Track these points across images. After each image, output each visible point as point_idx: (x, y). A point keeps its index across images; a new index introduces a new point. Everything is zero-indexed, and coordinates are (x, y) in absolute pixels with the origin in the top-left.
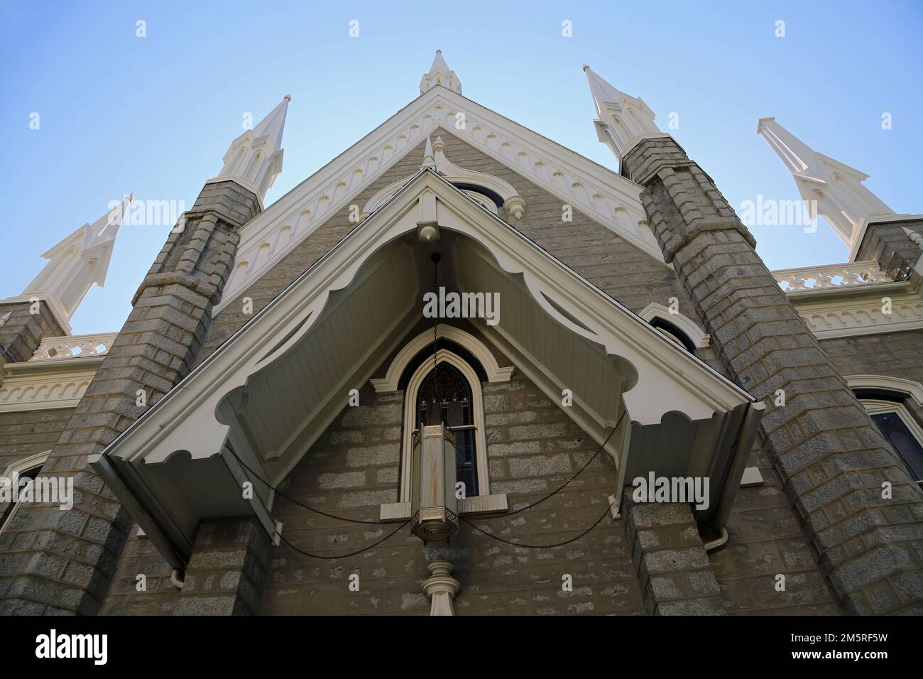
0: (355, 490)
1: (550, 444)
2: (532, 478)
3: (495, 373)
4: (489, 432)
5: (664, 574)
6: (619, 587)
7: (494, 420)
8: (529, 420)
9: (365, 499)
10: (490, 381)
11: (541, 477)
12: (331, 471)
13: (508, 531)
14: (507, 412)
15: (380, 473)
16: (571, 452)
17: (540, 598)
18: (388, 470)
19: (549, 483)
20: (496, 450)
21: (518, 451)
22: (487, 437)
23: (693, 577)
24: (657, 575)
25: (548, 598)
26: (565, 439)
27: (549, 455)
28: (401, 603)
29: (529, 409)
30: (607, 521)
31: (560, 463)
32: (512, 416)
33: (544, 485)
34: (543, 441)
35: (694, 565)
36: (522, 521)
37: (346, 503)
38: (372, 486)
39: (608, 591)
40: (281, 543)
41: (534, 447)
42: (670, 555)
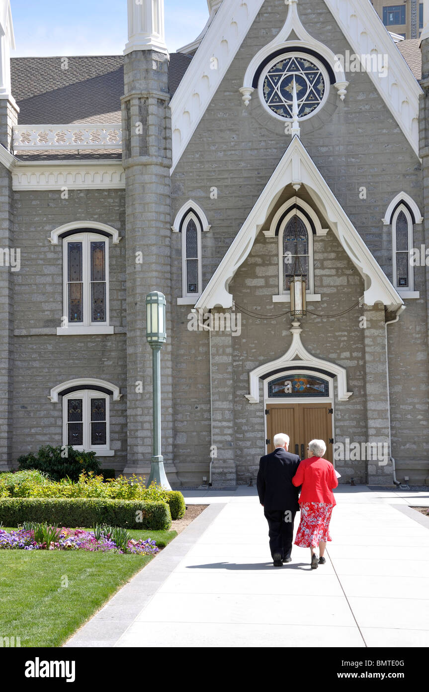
0: (261, 287)
1: (340, 271)
2: (331, 286)
3: (321, 232)
4: (315, 262)
5: (370, 337)
6: (356, 333)
7: (319, 256)
8: (333, 257)
9: (266, 292)
10: (317, 235)
11: (334, 286)
12: (250, 278)
13: (320, 309)
14: (323, 252)
15: (271, 279)
16: (348, 275)
17: (329, 335)
18: (274, 279)
19: (338, 289)
20: (318, 272)
21: (327, 273)
22: (314, 265)
23: (379, 339)
24: (367, 337)
25: (332, 335)
26: (346, 268)
27: (339, 276)
28: (282, 333)
29: (334, 252)
30: (357, 307)
31: (341, 281)
32: (326, 255)
33: (336, 290)
34: (337, 269)
35: (380, 335)
36: (326, 305)
37: (259, 293)
38: (267, 285)
39: (353, 334)
40: (235, 309)
41: (333, 272)
42: (373, 331)
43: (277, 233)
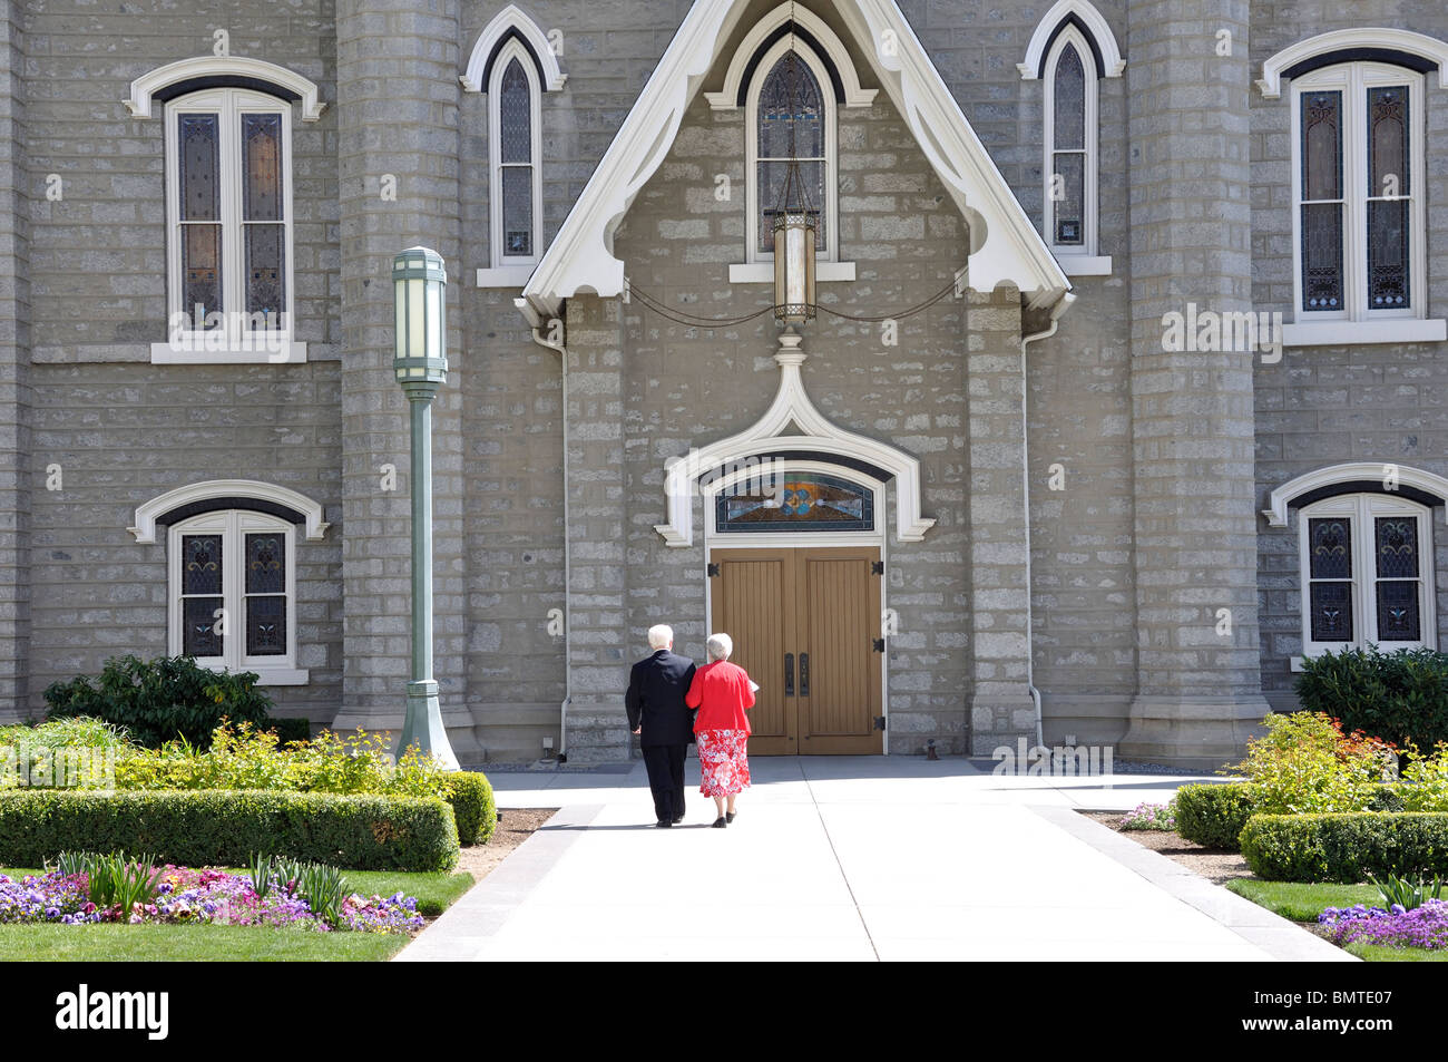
0: (699, 242)
1: (906, 201)
2: (883, 242)
3: (858, 97)
4: (842, 178)
5: (981, 376)
6: (947, 365)
7: (851, 162)
8: (888, 165)
9: (713, 255)
10: (848, 105)
11: (891, 242)
12: (671, 217)
13: (854, 301)
14: (863, 152)
15: (725, 222)
16: (927, 213)
17: (877, 369)
18: (733, 220)
19: (899, 251)
20: (850, 204)
21: (872, 208)
22: (839, 186)
23: (1004, 380)
24: (975, 374)
25: (882, 369)
26: (920, 194)
27: (903, 215)
28: (754, 364)
29: (891, 150)
30: (949, 298)
31: (911, 227)
32: (869, 158)
33: (895, 252)
34: (899, 196)
35: (1008, 370)
36: (868, 291)
37: (693, 257)
38: (716, 238)
39: (937, 367)
40: (631, 300)
41: (889, 204)
42: (989, 360)
43: (742, 98)
